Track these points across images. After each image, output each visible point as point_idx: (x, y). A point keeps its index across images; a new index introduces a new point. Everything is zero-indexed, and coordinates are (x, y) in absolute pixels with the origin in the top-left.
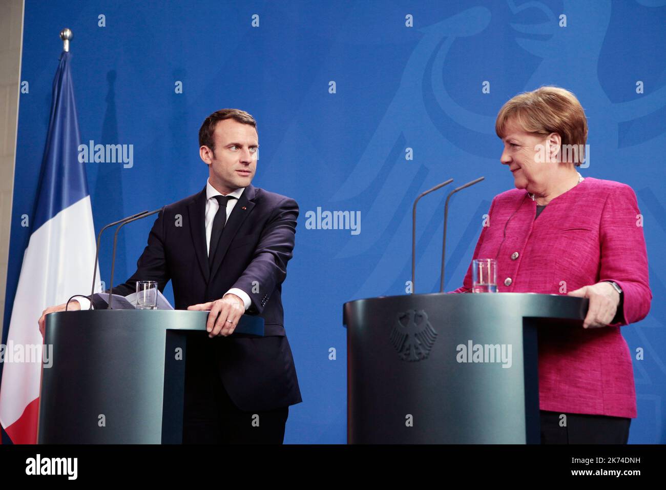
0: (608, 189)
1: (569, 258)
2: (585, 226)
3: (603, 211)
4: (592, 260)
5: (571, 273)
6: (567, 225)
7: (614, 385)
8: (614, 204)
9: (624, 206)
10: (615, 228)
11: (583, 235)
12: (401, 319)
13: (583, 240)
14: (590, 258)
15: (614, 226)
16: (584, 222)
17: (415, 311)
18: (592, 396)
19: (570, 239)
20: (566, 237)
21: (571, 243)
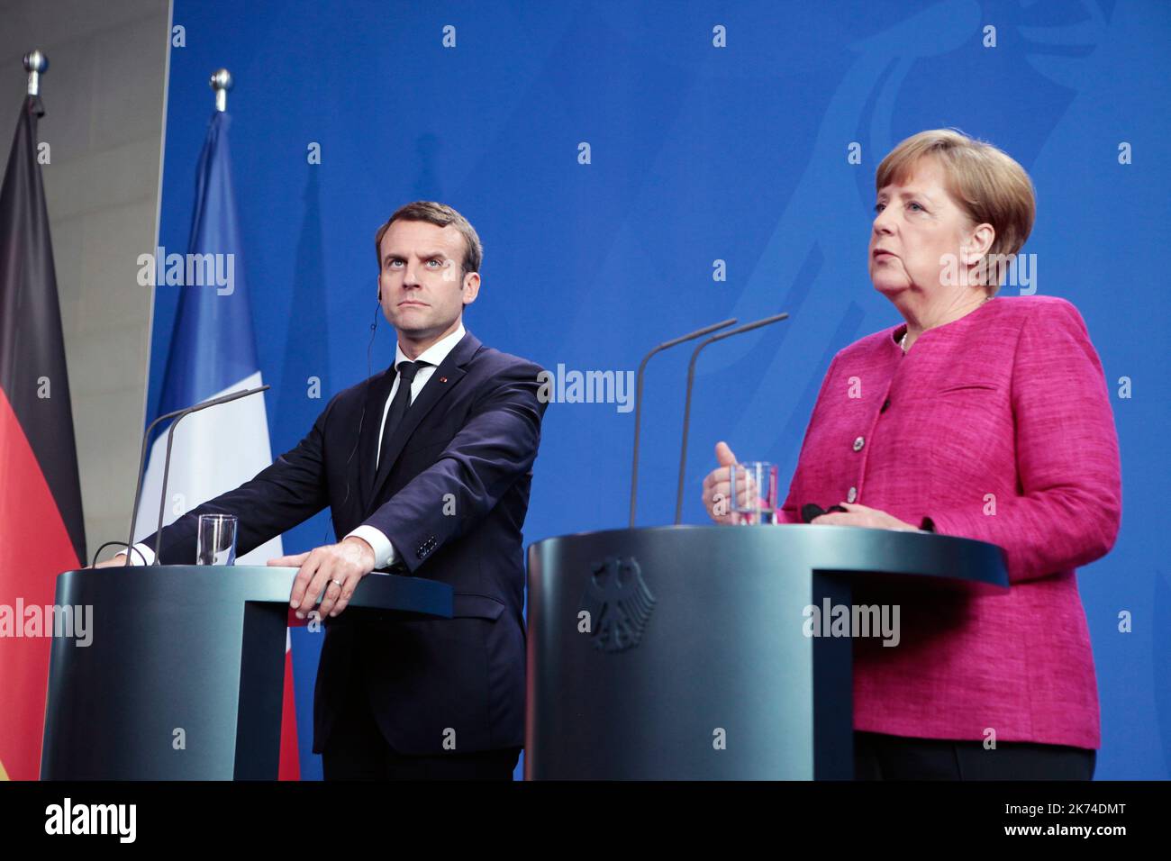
0: (1025, 308)
1: (956, 443)
2: (984, 381)
3: (1016, 351)
4: (1001, 445)
5: (961, 471)
6: (952, 381)
7: (1051, 686)
8: (1037, 334)
9: (1056, 337)
10: (1039, 382)
11: (981, 398)
12: (597, 574)
13: (982, 408)
14: (996, 442)
15: (1037, 378)
16: (982, 374)
17: (620, 558)
18: (1008, 706)
19: (957, 407)
20: (949, 404)
21: (959, 414)
